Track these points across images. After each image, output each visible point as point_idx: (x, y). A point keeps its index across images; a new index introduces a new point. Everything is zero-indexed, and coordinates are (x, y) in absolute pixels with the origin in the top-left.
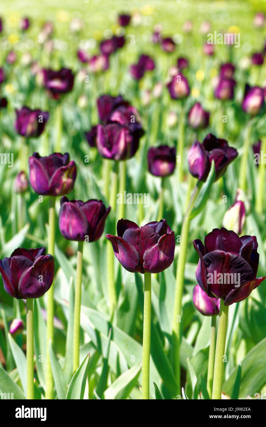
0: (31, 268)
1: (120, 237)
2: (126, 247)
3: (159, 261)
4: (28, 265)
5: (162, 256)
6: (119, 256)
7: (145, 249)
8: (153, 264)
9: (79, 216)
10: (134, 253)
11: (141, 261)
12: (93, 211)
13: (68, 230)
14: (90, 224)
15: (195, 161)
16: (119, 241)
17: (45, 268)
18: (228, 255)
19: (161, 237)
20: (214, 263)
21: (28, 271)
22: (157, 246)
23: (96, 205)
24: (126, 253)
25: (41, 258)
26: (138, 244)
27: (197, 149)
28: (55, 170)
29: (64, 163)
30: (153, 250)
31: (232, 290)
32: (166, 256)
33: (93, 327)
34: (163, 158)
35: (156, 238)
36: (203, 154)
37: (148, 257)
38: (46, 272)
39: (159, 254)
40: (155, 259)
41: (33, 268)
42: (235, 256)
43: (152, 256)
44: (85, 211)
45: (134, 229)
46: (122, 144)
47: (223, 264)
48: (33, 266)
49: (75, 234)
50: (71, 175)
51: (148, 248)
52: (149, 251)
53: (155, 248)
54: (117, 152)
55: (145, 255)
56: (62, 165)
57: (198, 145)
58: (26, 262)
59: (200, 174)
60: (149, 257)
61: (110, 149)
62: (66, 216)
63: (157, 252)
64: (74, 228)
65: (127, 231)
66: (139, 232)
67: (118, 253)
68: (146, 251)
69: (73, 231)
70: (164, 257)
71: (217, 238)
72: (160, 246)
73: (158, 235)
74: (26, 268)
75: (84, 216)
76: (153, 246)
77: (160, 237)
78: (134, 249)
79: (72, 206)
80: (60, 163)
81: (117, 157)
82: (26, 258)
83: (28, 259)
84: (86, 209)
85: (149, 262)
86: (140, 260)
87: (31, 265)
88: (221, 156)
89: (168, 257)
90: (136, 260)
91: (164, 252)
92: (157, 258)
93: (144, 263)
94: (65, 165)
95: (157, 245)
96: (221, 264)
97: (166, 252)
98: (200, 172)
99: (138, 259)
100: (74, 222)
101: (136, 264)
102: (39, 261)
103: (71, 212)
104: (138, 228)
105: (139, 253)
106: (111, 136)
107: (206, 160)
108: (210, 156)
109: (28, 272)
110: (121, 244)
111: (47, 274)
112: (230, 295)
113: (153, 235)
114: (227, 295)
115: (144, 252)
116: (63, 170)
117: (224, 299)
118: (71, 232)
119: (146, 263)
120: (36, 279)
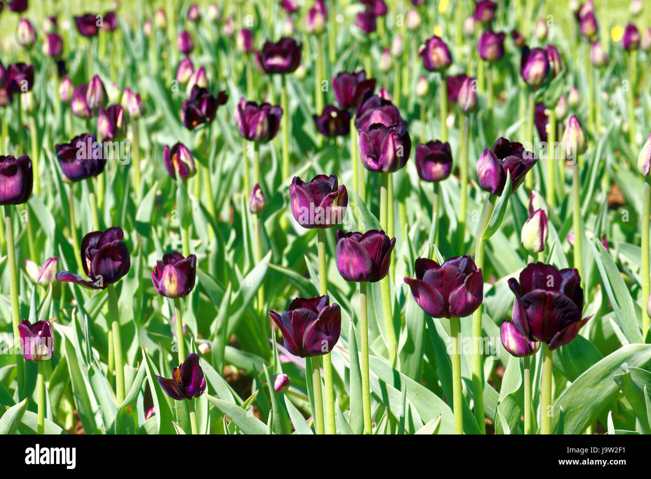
0: (316, 321)
1: (420, 280)
2: (428, 290)
3: (467, 303)
4: (312, 318)
5: (470, 297)
6: (420, 301)
7: (450, 291)
8: (460, 308)
9: (360, 254)
10: (438, 297)
11: (447, 304)
12: (377, 246)
13: (348, 270)
14: (373, 261)
15: (486, 172)
16: (419, 285)
17: (331, 319)
18: (550, 295)
19: (468, 277)
20: (534, 305)
21: (313, 324)
22: (464, 287)
23: (380, 238)
24: (428, 297)
25: (327, 309)
26: (441, 286)
27: (488, 157)
28: (322, 197)
29: (332, 187)
30: (460, 292)
31: (557, 332)
32: (474, 297)
33: (377, 378)
34: (436, 159)
35: (461, 277)
36: (495, 164)
37: (454, 300)
38: (333, 324)
39: (466, 295)
40: (463, 302)
41: (318, 321)
42: (557, 295)
43: (459, 298)
44: (367, 247)
45: (436, 270)
46: (390, 153)
47: (545, 304)
48: (318, 319)
49: (357, 274)
50: (341, 201)
51: (453, 289)
52: (455, 293)
53: (462, 289)
54: (386, 162)
55: (450, 297)
56: (330, 191)
57: (488, 152)
58: (309, 315)
59: (494, 187)
60: (456, 300)
61: (376, 160)
62: (345, 254)
63: (464, 294)
64: (354, 268)
65: (428, 273)
66: (442, 272)
67: (419, 297)
68: (451, 294)
69: (354, 271)
70: (472, 298)
71: (534, 274)
72: (467, 287)
73: (464, 274)
74: (310, 322)
75: (366, 252)
76: (459, 287)
77: (466, 276)
78: (437, 292)
79: (351, 242)
80: (327, 189)
81: (386, 169)
82: (309, 310)
83: (312, 311)
84: (367, 243)
85: (456, 305)
86: (445, 304)
87: (315, 318)
88: (518, 164)
89: (477, 299)
90: (441, 305)
91: (472, 293)
92: (464, 300)
93: (450, 307)
94: (333, 192)
95: (463, 285)
96: (542, 305)
97: (474, 293)
98: (493, 184)
99: (443, 303)
100: (355, 260)
101: (440, 309)
102: (325, 312)
103: (350, 249)
104: (441, 269)
105: (444, 297)
106: (377, 143)
107: (499, 170)
108: (504, 165)
109: (314, 326)
110: (422, 287)
111: (334, 325)
112: (555, 339)
113: (458, 275)
114: (551, 339)
115: (449, 295)
116: (333, 197)
117: (548, 343)
118: (352, 271)
119: (452, 307)
120: (322, 333)
